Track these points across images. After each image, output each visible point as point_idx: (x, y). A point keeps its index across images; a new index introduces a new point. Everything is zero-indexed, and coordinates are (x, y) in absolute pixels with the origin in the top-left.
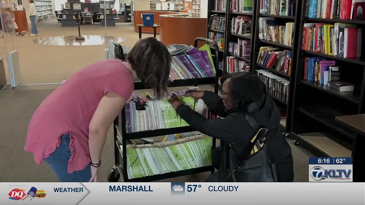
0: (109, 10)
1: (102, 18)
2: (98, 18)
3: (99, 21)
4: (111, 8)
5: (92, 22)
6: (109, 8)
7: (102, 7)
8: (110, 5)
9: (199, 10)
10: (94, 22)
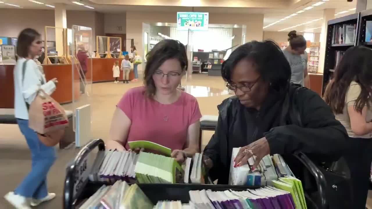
0: (217, 60)
1: (209, 68)
2: (205, 68)
3: (206, 70)
4: (220, 58)
5: (200, 72)
6: (218, 58)
7: (211, 56)
8: (219, 55)
9: (318, 62)
10: (202, 71)
